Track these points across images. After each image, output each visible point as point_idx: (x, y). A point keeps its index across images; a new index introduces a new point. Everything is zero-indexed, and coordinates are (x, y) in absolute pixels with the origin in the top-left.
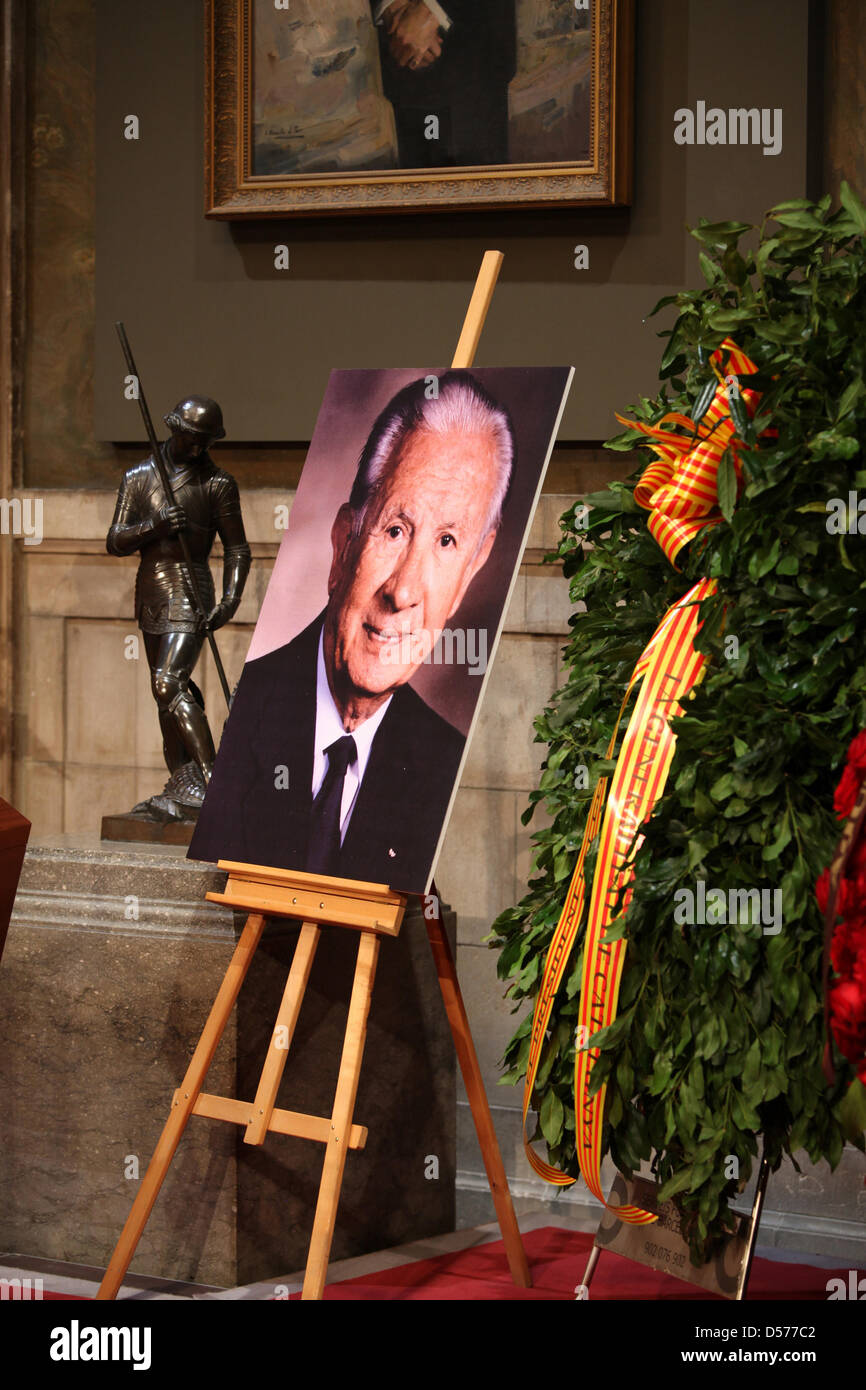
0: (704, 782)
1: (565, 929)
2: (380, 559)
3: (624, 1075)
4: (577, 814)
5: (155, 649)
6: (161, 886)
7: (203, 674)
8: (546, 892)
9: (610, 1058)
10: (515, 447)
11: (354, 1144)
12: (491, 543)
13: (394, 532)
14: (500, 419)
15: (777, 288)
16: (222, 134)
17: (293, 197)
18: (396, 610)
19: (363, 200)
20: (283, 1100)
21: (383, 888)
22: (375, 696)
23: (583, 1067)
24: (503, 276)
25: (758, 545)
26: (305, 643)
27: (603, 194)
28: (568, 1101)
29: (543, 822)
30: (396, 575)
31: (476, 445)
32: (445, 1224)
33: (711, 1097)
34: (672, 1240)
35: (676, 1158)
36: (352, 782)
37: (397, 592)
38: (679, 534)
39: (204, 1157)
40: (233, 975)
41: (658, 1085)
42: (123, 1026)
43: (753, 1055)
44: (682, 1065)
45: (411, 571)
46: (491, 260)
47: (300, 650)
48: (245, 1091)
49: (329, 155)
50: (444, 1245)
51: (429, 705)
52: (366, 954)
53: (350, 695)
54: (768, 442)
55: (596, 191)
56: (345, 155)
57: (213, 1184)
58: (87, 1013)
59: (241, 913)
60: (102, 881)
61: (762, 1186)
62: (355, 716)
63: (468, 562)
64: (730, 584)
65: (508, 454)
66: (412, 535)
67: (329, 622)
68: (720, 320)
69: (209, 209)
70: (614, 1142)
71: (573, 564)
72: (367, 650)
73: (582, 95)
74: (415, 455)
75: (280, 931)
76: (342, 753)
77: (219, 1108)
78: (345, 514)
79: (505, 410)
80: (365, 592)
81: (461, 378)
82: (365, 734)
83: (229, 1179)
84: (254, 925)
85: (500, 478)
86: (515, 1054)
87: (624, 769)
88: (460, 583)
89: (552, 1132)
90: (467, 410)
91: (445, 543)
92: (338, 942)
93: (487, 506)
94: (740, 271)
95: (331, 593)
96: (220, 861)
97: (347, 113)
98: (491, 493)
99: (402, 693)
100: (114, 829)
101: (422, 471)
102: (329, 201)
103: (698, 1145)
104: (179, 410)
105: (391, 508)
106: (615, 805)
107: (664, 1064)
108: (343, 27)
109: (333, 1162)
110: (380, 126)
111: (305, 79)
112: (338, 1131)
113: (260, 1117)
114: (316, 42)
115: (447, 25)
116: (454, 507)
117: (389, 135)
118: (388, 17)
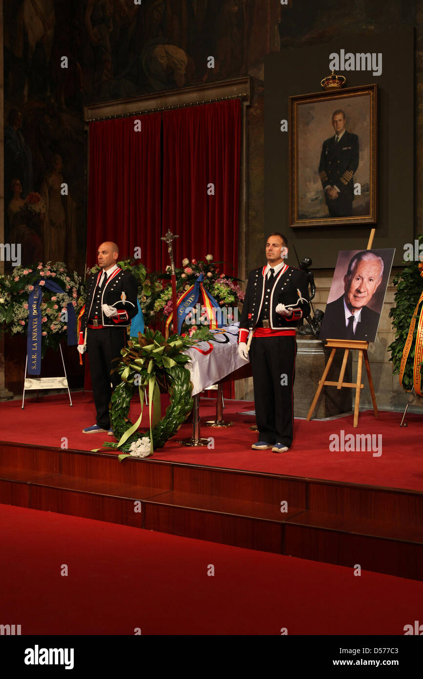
2: (356, 284)
11: (362, 388)
12: (381, 280)
13: (358, 279)
14: (380, 258)
16: (293, 212)
17: (307, 223)
18: (361, 293)
19: (322, 223)
20: (345, 381)
21: (365, 342)
22: (358, 308)
26: (341, 299)
27: (373, 221)
30: (360, 287)
31: (375, 263)
36: (355, 324)
37: (360, 290)
45: (363, 286)
46: (373, 231)
47: (340, 301)
48: (337, 381)
49: (315, 215)
51: (371, 309)
52: (361, 354)
53: (352, 309)
55: (372, 221)
56: (318, 215)
59: (332, 348)
62: (354, 312)
63: (376, 283)
65: (383, 264)
66: (363, 279)
69: (290, 225)
72: (355, 300)
73: (368, 204)
74: (361, 266)
75: (340, 351)
76: (352, 319)
77: (330, 383)
78: (346, 276)
79: (380, 257)
80: (353, 290)
81: (369, 251)
82: (357, 315)
84: (334, 351)
85: (381, 268)
88: (375, 288)
90: (372, 257)
91: (370, 281)
93: (379, 275)
95: (345, 290)
96: (327, 339)
97: (318, 208)
98: (380, 271)
99: (364, 307)
101: (363, 268)
104: (304, 260)
105: (357, 275)
108: (318, 192)
109: (358, 391)
110: (325, 210)
111: (309, 202)
112: (358, 385)
113: (340, 384)
114: (311, 195)
115: (339, 191)
116: (372, 274)
117: (327, 212)
118: (327, 190)
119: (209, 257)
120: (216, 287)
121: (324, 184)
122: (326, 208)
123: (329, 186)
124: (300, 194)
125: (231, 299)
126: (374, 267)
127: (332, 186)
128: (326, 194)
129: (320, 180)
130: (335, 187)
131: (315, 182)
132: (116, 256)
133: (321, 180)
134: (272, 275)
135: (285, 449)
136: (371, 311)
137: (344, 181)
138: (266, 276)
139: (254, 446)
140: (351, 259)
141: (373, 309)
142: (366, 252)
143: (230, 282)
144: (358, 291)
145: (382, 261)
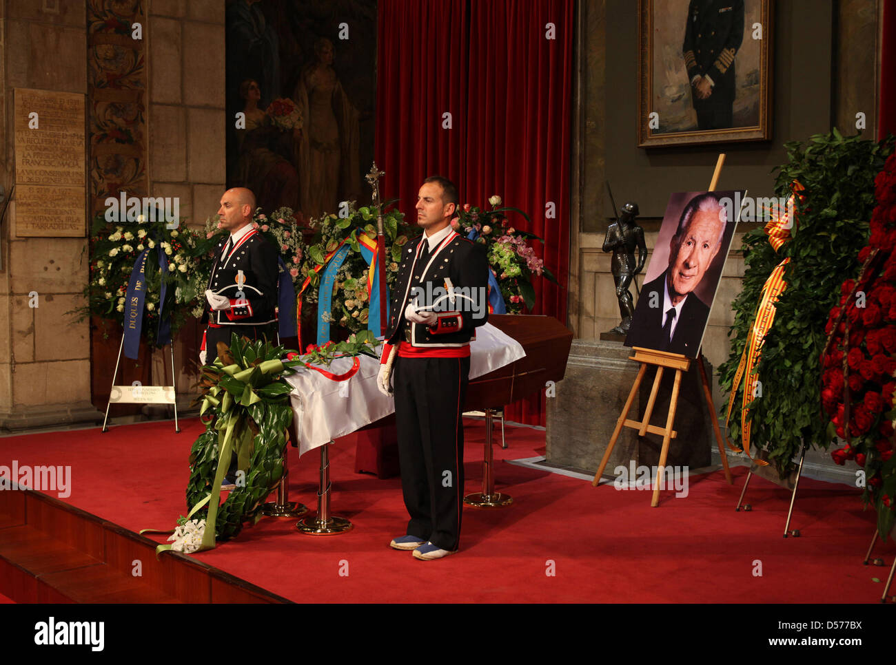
0: (785, 323)
1: (740, 370)
2: (685, 252)
3: (757, 417)
4: (745, 334)
5: (617, 281)
6: (618, 355)
7: (632, 289)
8: (734, 359)
9: (752, 412)
11: (673, 437)
12: (719, 247)
13: (689, 244)
15: (813, 163)
16: (643, 121)
17: (665, 139)
18: (689, 268)
19: (687, 141)
20: (652, 422)
22: (682, 296)
23: (744, 413)
24: (725, 163)
25: (803, 246)
26: (661, 279)
27: (763, 137)
28: (739, 424)
29: (735, 334)
30: (690, 257)
31: (716, 215)
32: (708, 464)
33: (785, 425)
34: (774, 471)
35: (774, 445)
36: (674, 323)
37: (690, 263)
38: (779, 243)
39: (628, 440)
40: (637, 382)
41: (769, 421)
42: (604, 398)
43: (799, 412)
44: (776, 414)
45: (694, 256)
46: (722, 157)
47: (660, 281)
48: (640, 420)
49: (676, 127)
50: (706, 470)
51: (699, 298)
52: (678, 377)
53: (675, 296)
54: (807, 213)
55: (761, 136)
56: (681, 127)
57: (631, 448)
58: (594, 393)
59: (641, 363)
60: (597, 352)
61: (803, 455)
62: (676, 302)
63: (712, 253)
64: (795, 258)
66: (695, 244)
67: (669, 272)
68: (792, 173)
69: (638, 144)
70: (754, 439)
71: (746, 253)
72: (680, 281)
73: (756, 105)
74: (696, 220)
75: (652, 369)
76: (672, 313)
77: (631, 424)
78: (674, 238)
80: (680, 263)
81: (711, 195)
82: (679, 307)
83: (637, 446)
84: (644, 367)
85: (723, 226)
86: (724, 409)
87: (759, 318)
88: (709, 260)
89: (734, 435)
90: (712, 204)
91: (705, 247)
92: (669, 373)
93: (718, 236)
94: (800, 157)
95: (670, 263)
97: (682, 114)
98: (720, 231)
99: (690, 294)
100: (604, 337)
101: (698, 224)
102: (676, 141)
103: (781, 440)
104: (625, 206)
105: (689, 236)
106: (756, 330)
107: (770, 414)
108: (681, 87)
109: (666, 442)
110: (692, 117)
111: (669, 103)
112: (668, 432)
113: (644, 427)
114: (672, 92)
115: (713, 85)
116: (708, 235)
117: (695, 120)
118: (695, 83)
119: (494, 200)
120: (495, 250)
121: (691, 74)
122: (694, 113)
123: (698, 77)
124: (656, 90)
125: (516, 270)
127: (703, 76)
128: (695, 91)
129: (685, 66)
130: (707, 77)
131: (677, 70)
132: (247, 210)
133: (687, 67)
135: (439, 553)
136: (699, 301)
137: (720, 67)
139: (393, 543)
140: (684, 207)
142: (705, 196)
143: (520, 240)
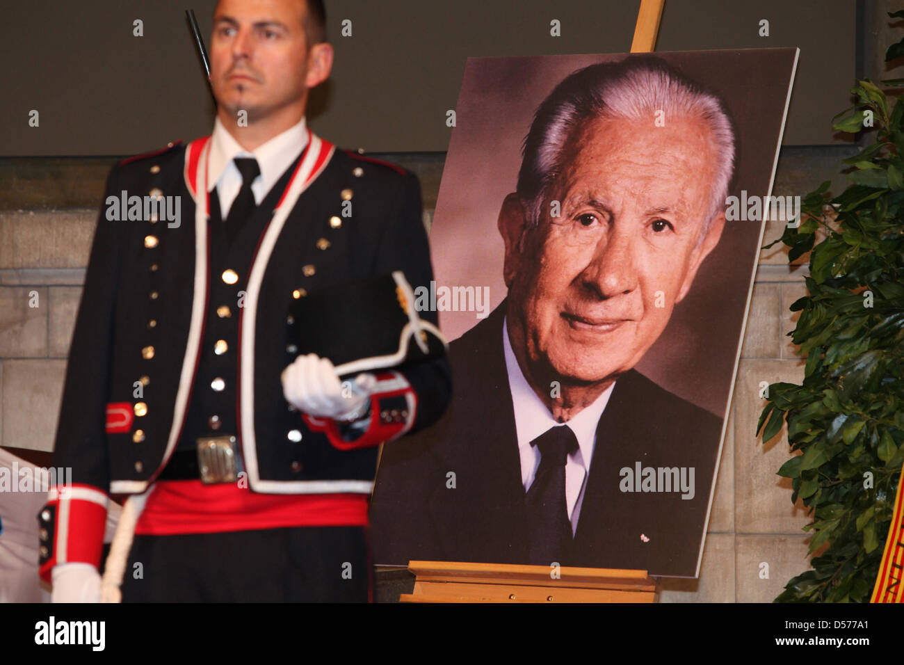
2: (572, 248)
10: (735, 129)
12: (722, 225)
13: (585, 220)
14: (711, 103)
18: (603, 298)
21: (641, 574)
26: (484, 335)
30: (599, 262)
31: (682, 130)
37: (601, 280)
51: (667, 388)
62: (566, 406)
63: (693, 246)
65: (727, 135)
66: (612, 222)
67: (513, 313)
74: (599, 143)
76: (556, 443)
78: (513, 204)
79: (713, 92)
80: (558, 282)
81: (648, 63)
82: (584, 424)
85: (721, 161)
88: (686, 266)
90: (663, 95)
91: (658, 229)
93: (708, 195)
96: (411, 562)
98: (712, 176)
101: (612, 158)
105: (578, 194)
116: (663, 193)
126: (678, 154)
134: (246, 194)
136: (670, 396)
138: (213, 197)
140: (538, 101)
141: (679, 390)
142: (623, 69)
144: (589, 288)
145: (723, 121)
